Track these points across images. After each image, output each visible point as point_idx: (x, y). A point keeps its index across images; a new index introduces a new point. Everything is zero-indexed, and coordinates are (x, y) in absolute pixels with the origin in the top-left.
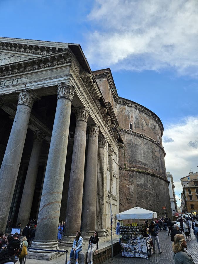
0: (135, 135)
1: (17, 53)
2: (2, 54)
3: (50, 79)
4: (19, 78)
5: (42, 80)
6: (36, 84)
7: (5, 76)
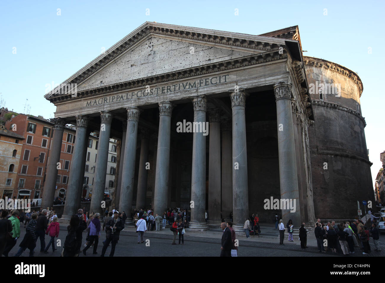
0: (327, 107)
1: (216, 44)
2: (196, 44)
3: (265, 76)
4: (227, 75)
5: (256, 78)
6: (249, 82)
7: (210, 73)
